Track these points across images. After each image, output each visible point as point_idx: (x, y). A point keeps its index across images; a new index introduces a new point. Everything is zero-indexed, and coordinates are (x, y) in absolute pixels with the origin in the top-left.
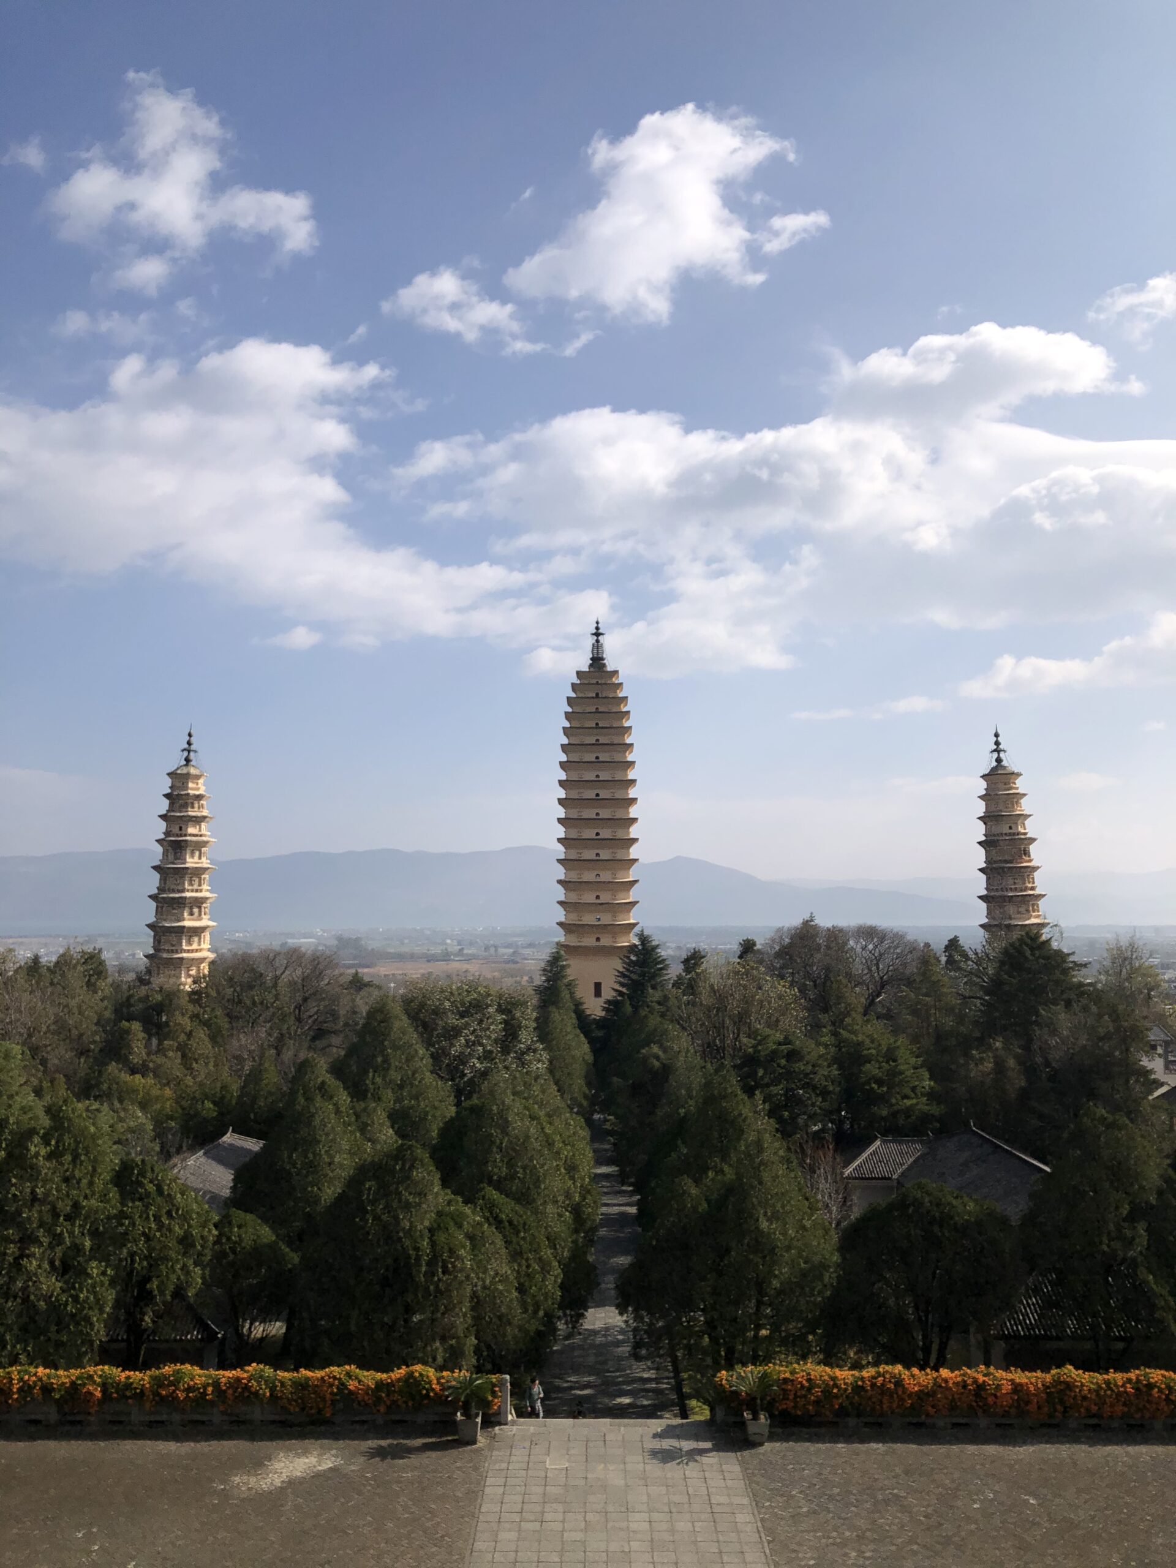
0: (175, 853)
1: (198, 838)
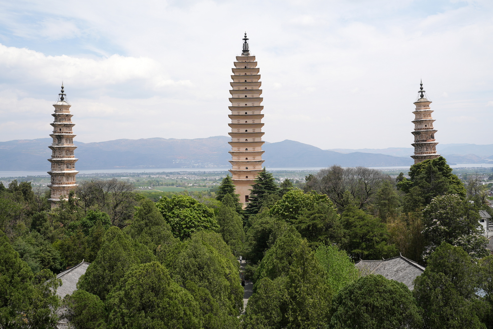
0: (59, 140)
1: (68, 134)
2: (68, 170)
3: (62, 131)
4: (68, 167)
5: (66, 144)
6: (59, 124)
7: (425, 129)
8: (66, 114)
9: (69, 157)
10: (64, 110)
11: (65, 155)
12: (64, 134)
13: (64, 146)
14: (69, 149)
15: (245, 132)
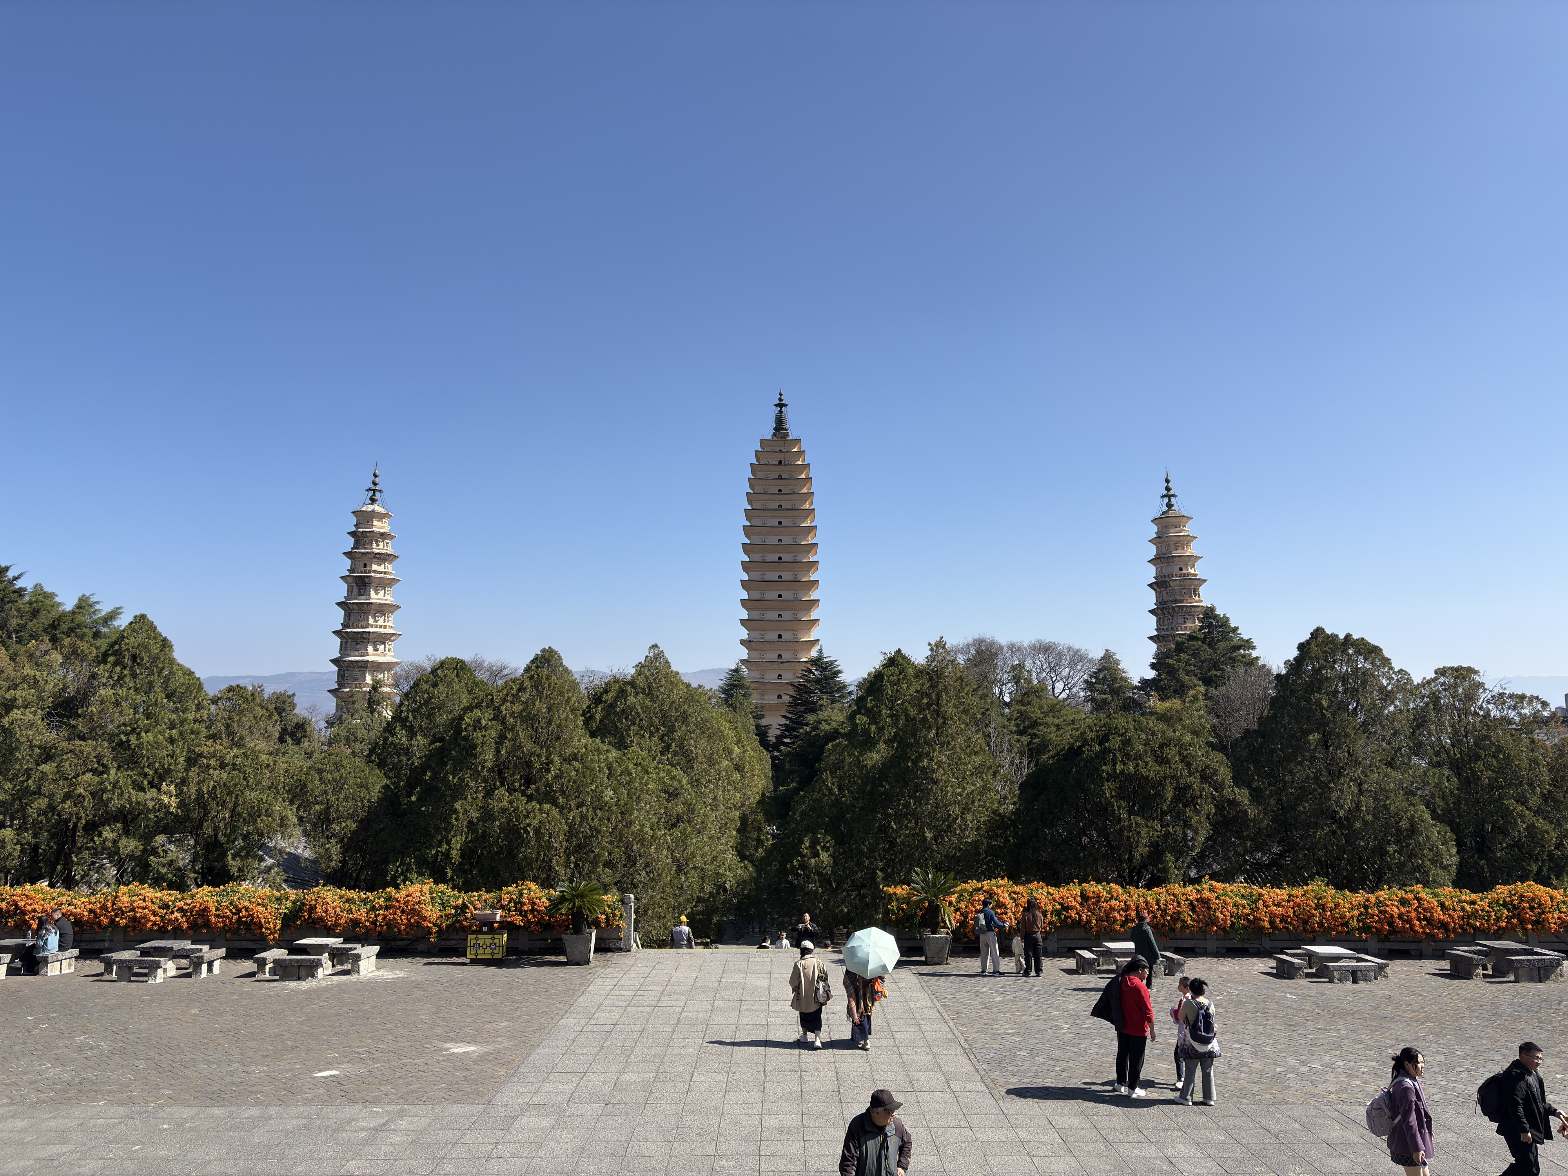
0: (360, 589)
1: (382, 575)
2: (377, 655)
3: (368, 568)
4: (376, 650)
5: (376, 597)
6: (363, 553)
7: (1180, 575)
8: (379, 533)
9: (381, 627)
10: (375, 523)
11: (371, 621)
12: (373, 575)
13: (371, 601)
14: (383, 610)
15: (776, 597)
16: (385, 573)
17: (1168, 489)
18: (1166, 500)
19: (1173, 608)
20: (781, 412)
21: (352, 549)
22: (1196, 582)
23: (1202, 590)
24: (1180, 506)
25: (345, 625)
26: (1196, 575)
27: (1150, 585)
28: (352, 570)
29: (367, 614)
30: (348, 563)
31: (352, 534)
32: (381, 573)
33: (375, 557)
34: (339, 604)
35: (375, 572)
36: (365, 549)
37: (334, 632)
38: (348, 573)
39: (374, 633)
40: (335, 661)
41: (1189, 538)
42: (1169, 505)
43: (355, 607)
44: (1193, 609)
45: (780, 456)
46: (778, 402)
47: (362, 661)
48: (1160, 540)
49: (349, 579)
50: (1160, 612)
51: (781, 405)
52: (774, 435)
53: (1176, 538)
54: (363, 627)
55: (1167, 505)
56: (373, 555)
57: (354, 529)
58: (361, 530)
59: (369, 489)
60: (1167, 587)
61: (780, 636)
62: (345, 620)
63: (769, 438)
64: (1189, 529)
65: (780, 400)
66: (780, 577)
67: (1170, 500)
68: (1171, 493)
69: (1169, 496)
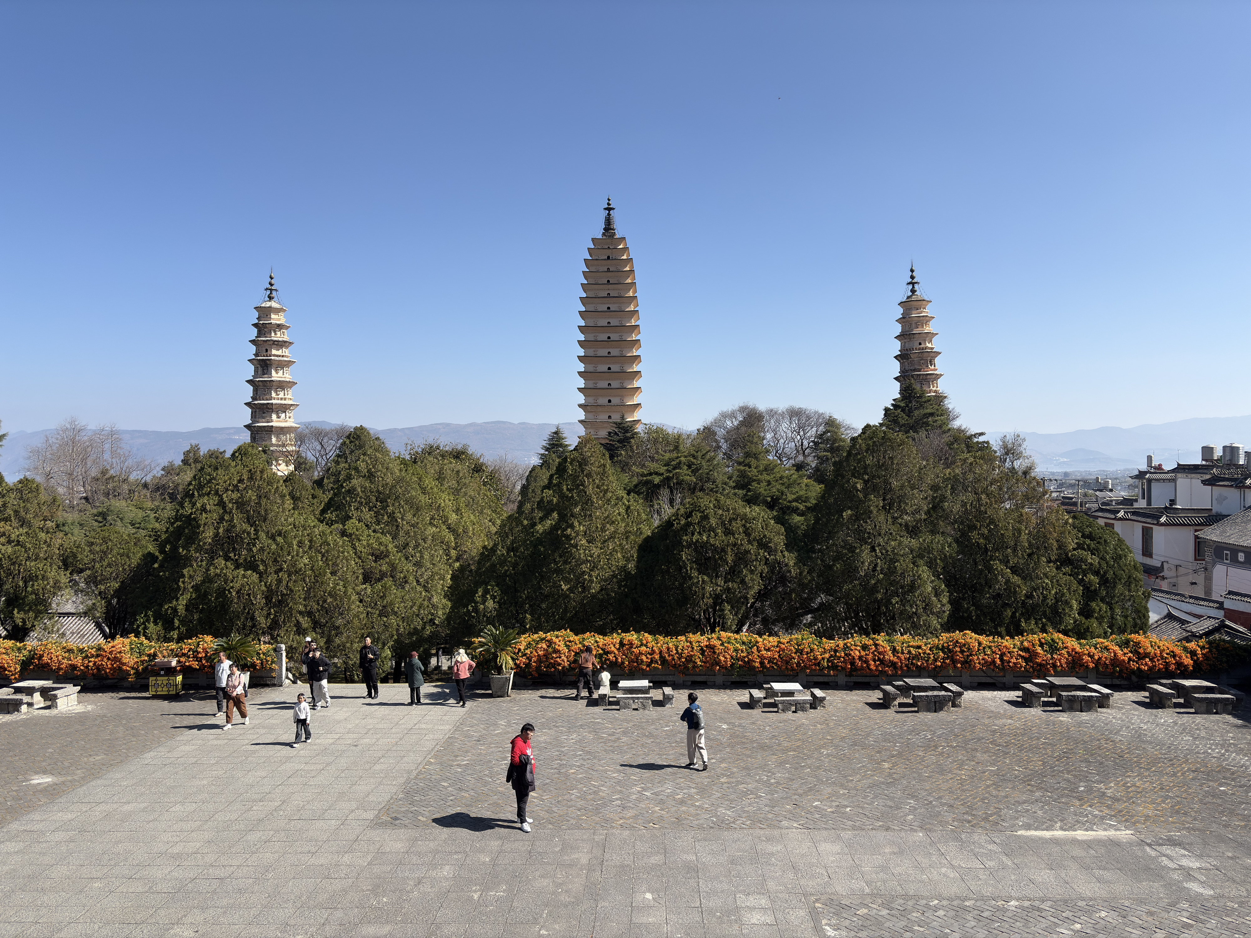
0: (263, 370)
1: (280, 358)
2: (279, 421)
3: (269, 353)
4: (279, 417)
5: (276, 376)
6: (264, 341)
7: (919, 349)
8: (276, 324)
9: (282, 399)
10: (273, 316)
11: (274, 395)
12: (273, 358)
13: (272, 379)
14: (282, 386)
15: (606, 370)
16: (283, 356)
17: (912, 277)
18: (910, 287)
19: (912, 376)
20: (609, 214)
21: (256, 337)
22: (932, 354)
23: (937, 360)
24: (922, 292)
25: (254, 398)
26: (932, 348)
27: (896, 357)
28: (256, 355)
29: (270, 389)
30: (253, 349)
31: (255, 325)
32: (280, 356)
33: (274, 344)
34: (248, 381)
35: (274, 355)
36: (266, 337)
37: (246, 404)
38: (254, 357)
39: (276, 404)
40: (248, 427)
41: (928, 318)
42: (913, 291)
43: (261, 384)
44: (928, 377)
45: (608, 253)
46: (607, 206)
47: (268, 426)
48: (904, 320)
49: (254, 361)
50: (902, 379)
51: (609, 209)
52: (604, 234)
53: (916, 319)
54: (267, 400)
55: (911, 291)
56: (272, 342)
57: (257, 321)
58: (261, 322)
59: (267, 289)
60: (908, 359)
61: (610, 401)
62: (254, 394)
63: (600, 237)
64: (928, 311)
65: (609, 204)
66: (609, 353)
67: (913, 287)
68: (915, 280)
69: (913, 284)
